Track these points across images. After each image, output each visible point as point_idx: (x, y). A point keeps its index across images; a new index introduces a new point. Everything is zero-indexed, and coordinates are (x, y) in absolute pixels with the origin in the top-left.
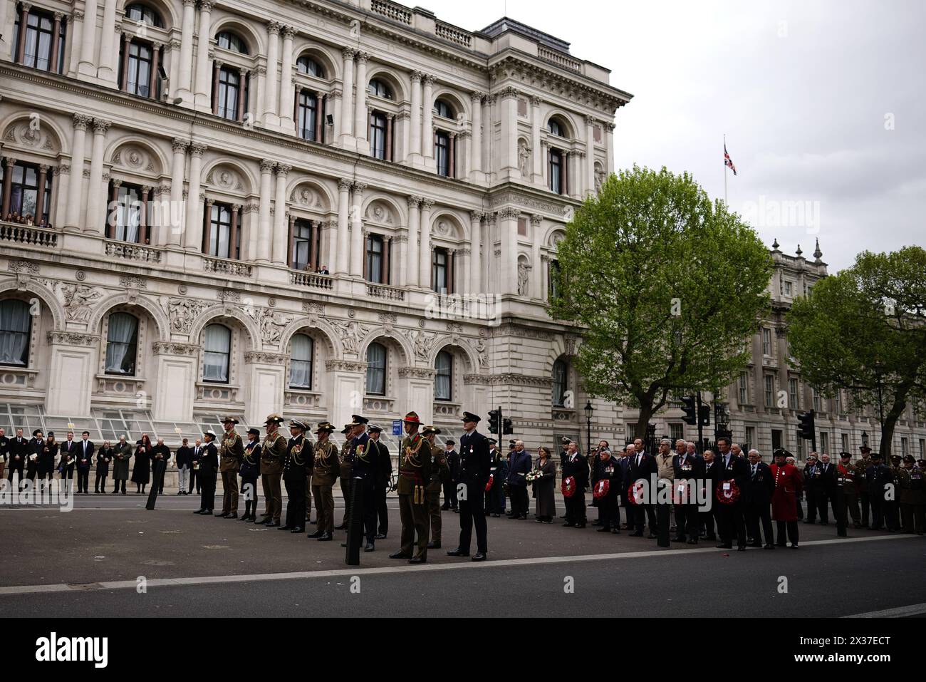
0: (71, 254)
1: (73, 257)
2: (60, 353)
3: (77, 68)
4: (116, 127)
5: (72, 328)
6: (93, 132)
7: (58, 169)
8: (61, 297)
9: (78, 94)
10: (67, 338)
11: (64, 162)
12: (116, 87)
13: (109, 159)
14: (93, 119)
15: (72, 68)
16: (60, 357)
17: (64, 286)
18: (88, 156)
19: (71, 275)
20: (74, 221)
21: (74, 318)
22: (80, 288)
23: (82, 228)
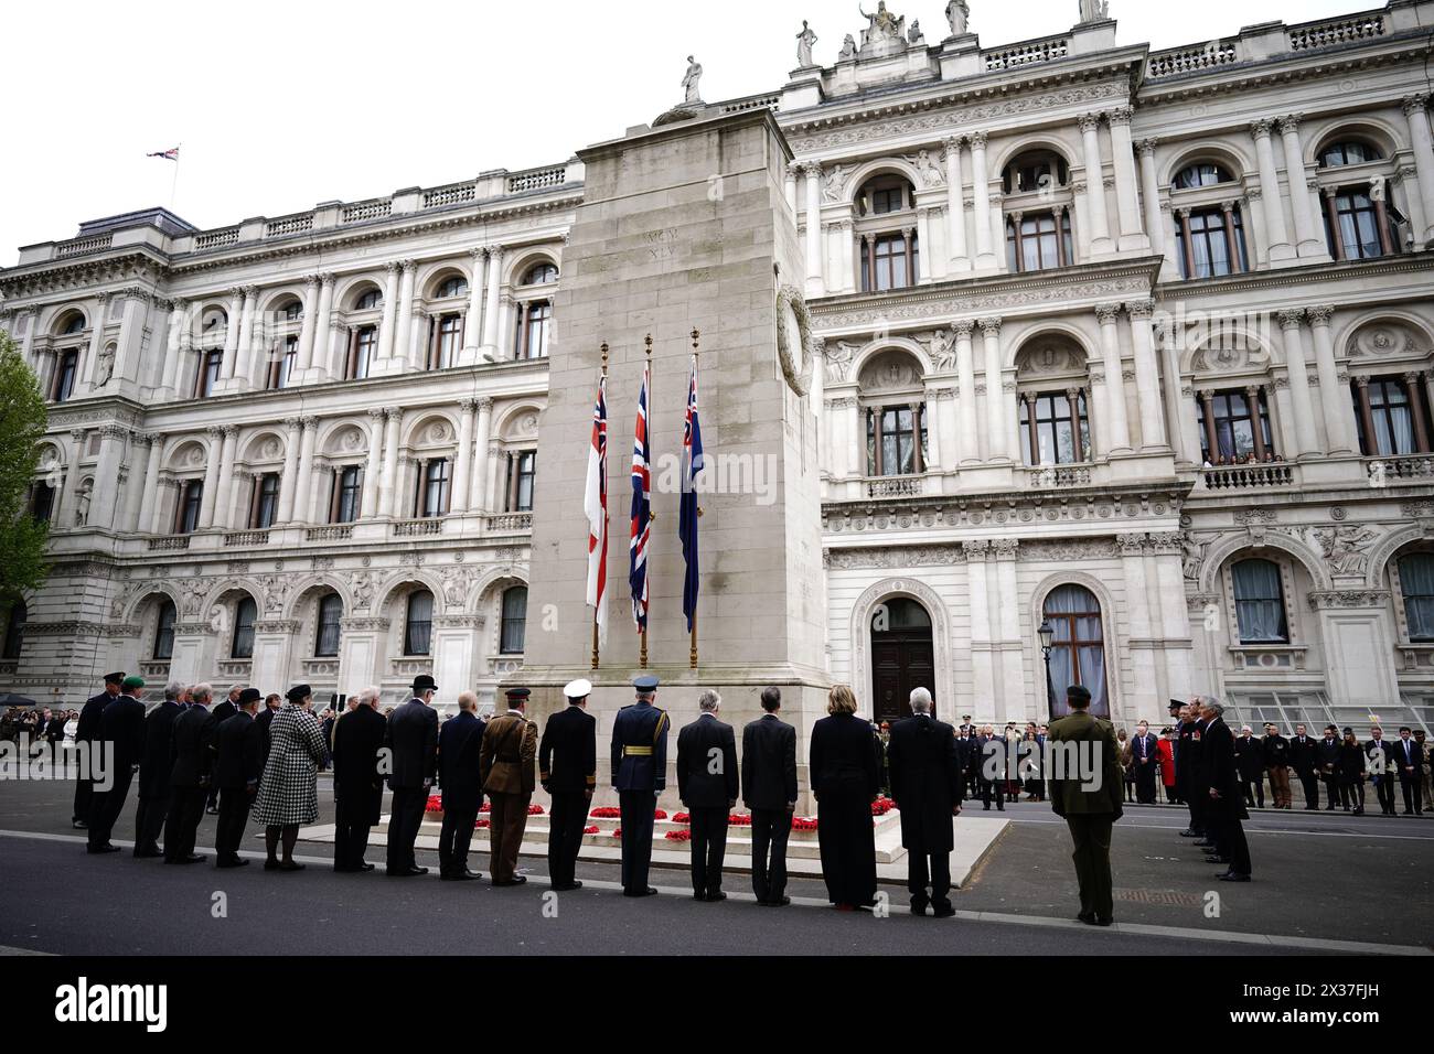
0: (1317, 488)
1: (1320, 491)
2: (1333, 621)
3: (1268, 256)
4: (1340, 310)
5: (1342, 585)
6: (1310, 326)
7: (1272, 386)
8: (1316, 547)
9: (1276, 287)
10: (1338, 599)
11: (1277, 375)
12: (1329, 259)
13: (1341, 354)
14: (1306, 310)
15: (1261, 257)
16: (1334, 626)
17: (1317, 531)
18: (1311, 358)
19: (1324, 516)
20: (1310, 443)
21: (1343, 570)
22: (1341, 529)
23: (1324, 450)
